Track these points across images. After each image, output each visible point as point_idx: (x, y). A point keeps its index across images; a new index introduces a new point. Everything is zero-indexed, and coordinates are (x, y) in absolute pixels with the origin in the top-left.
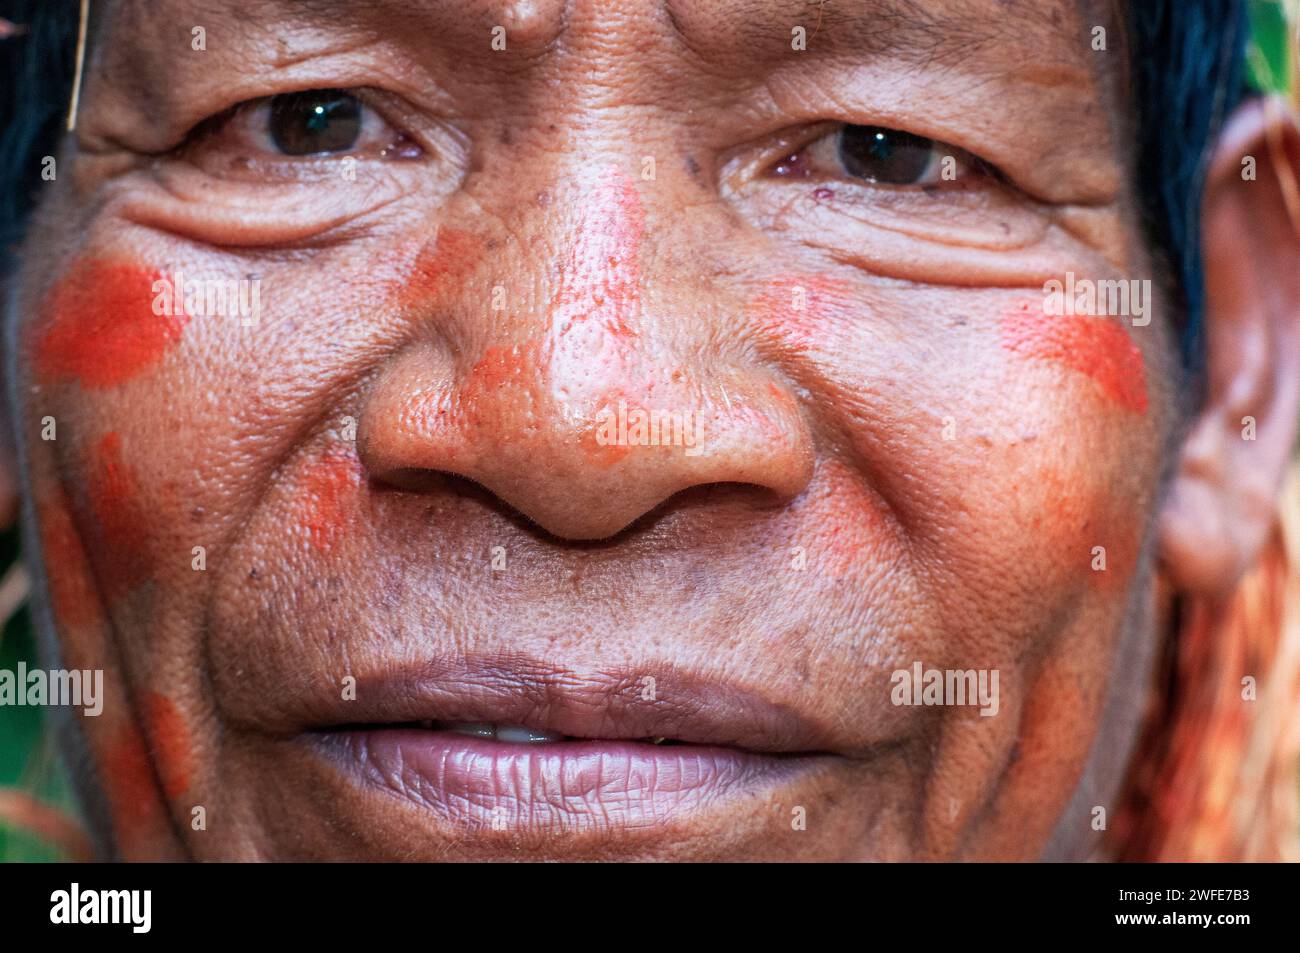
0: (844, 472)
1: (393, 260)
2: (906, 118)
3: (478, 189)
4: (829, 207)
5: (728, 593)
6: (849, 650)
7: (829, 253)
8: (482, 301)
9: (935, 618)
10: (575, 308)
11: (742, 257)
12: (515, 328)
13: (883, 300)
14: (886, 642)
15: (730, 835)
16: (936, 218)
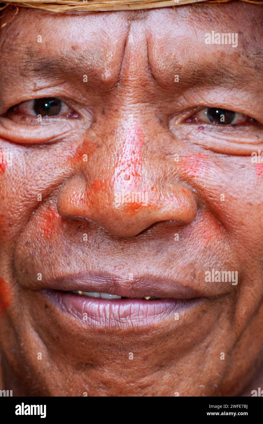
0: (207, 213)
1: (70, 149)
2: (225, 105)
3: (95, 128)
4: (203, 133)
5: (170, 252)
6: (208, 268)
7: (202, 146)
8: (94, 164)
9: (236, 257)
10: (122, 168)
11: (175, 149)
12: (103, 174)
13: (219, 160)
14: (221, 265)
15: (171, 327)
16: (236, 135)
